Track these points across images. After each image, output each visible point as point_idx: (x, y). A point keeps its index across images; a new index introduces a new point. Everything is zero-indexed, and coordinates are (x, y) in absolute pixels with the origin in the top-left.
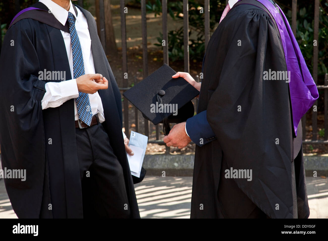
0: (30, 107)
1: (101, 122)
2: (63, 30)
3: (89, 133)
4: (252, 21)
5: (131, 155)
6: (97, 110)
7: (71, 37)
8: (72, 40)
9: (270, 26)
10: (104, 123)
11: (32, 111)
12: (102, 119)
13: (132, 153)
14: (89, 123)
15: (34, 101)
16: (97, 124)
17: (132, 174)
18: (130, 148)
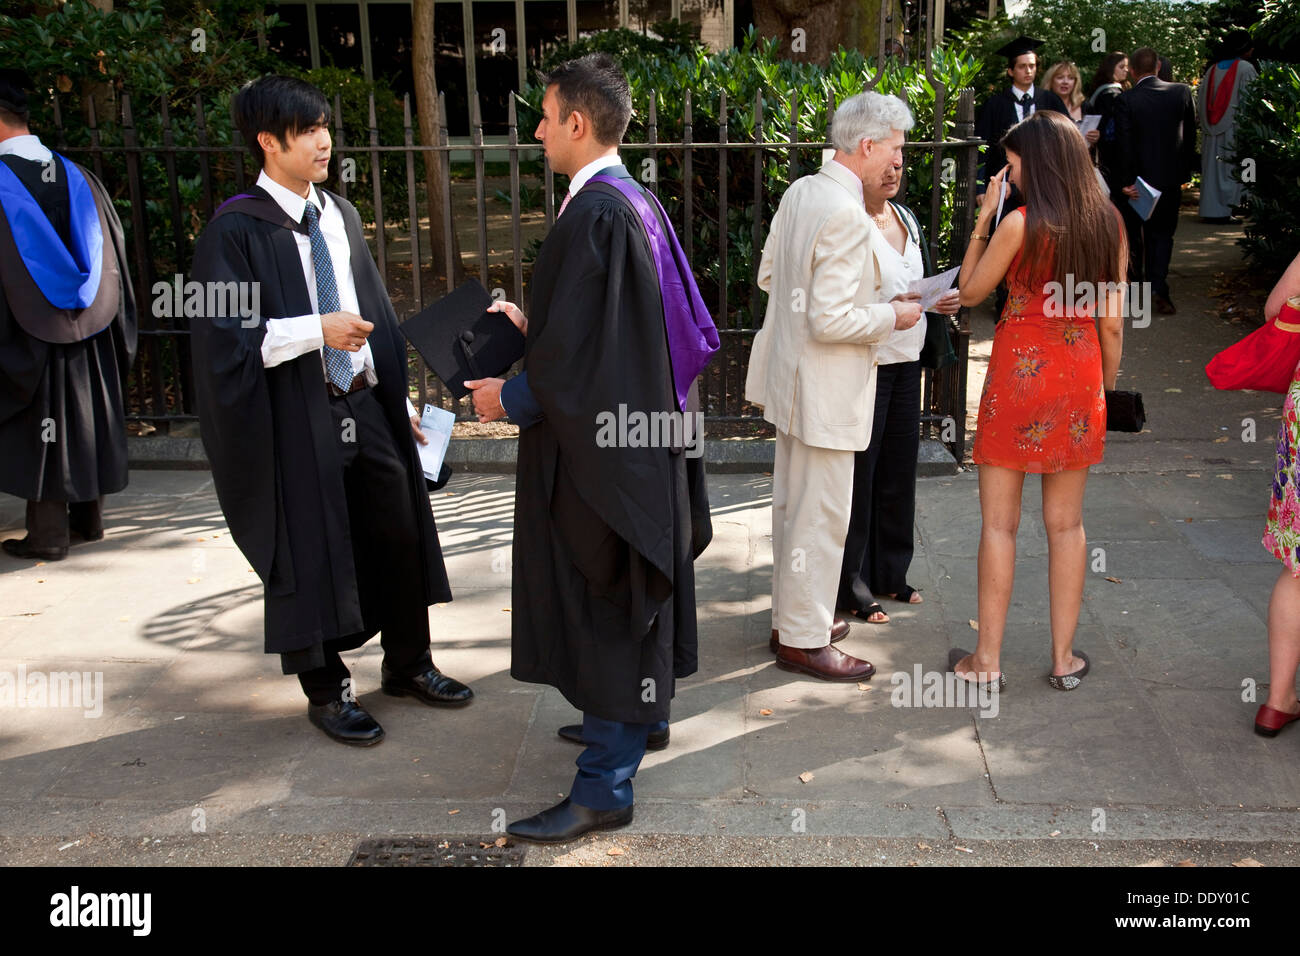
0: (239, 358)
1: (372, 386)
2: (298, 231)
3: (350, 403)
4: (600, 219)
5: (424, 444)
6: (363, 365)
7: (312, 242)
8: (313, 247)
9: (631, 228)
10: (376, 386)
11: (242, 364)
12: (373, 380)
13: (425, 440)
14: (346, 388)
15: (247, 348)
16: (365, 388)
17: (426, 476)
18: (421, 432)
